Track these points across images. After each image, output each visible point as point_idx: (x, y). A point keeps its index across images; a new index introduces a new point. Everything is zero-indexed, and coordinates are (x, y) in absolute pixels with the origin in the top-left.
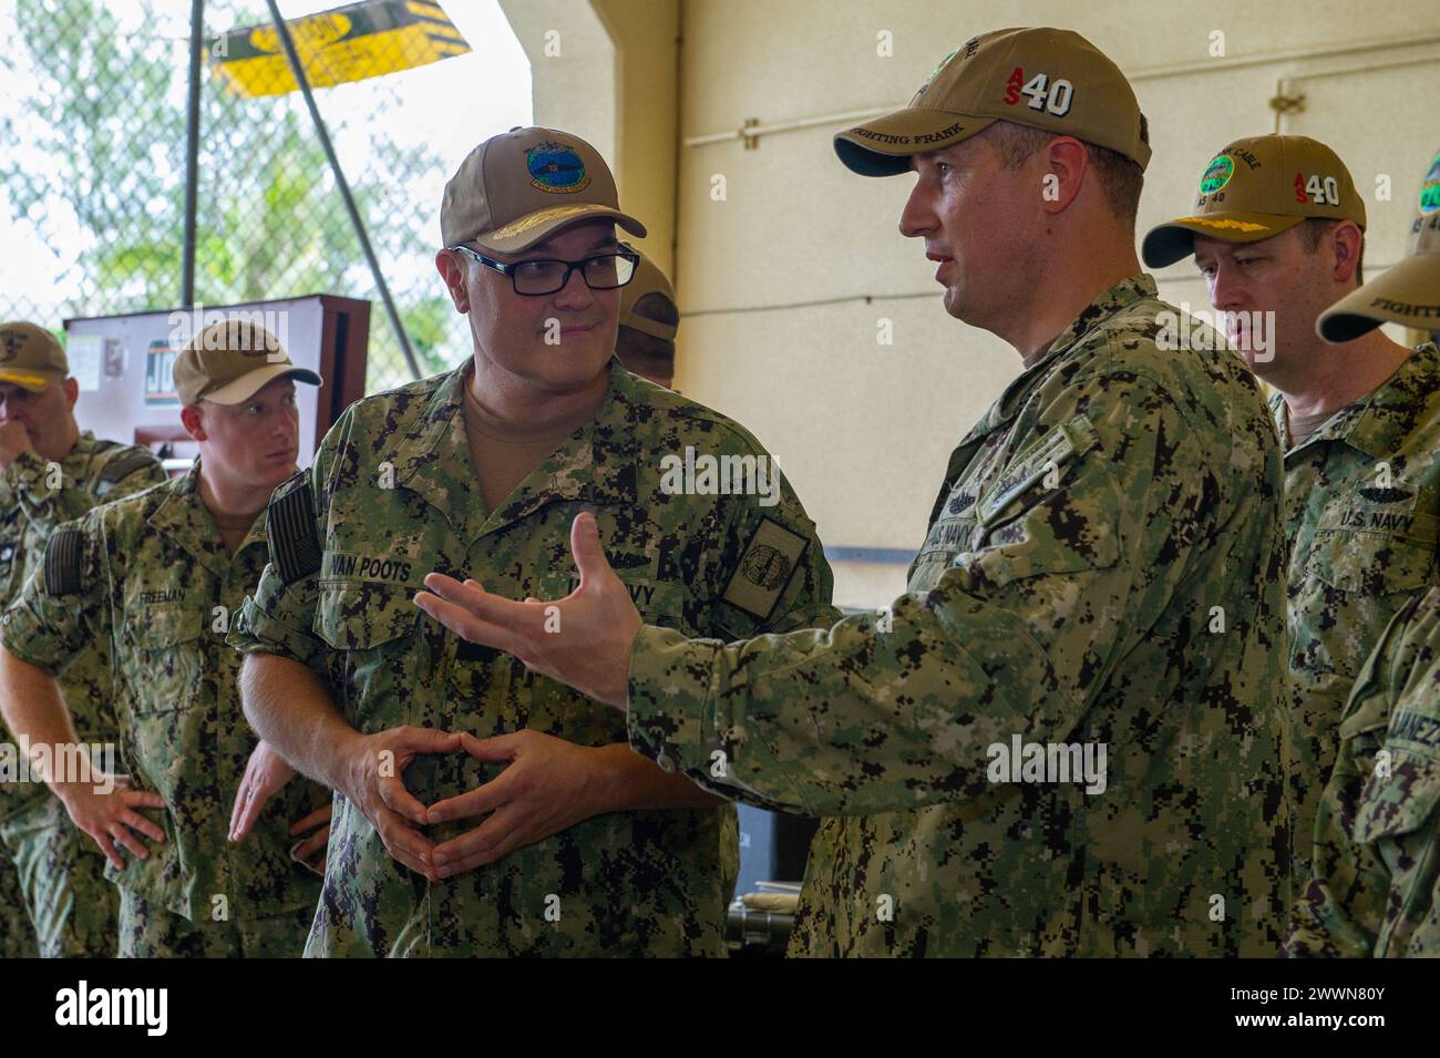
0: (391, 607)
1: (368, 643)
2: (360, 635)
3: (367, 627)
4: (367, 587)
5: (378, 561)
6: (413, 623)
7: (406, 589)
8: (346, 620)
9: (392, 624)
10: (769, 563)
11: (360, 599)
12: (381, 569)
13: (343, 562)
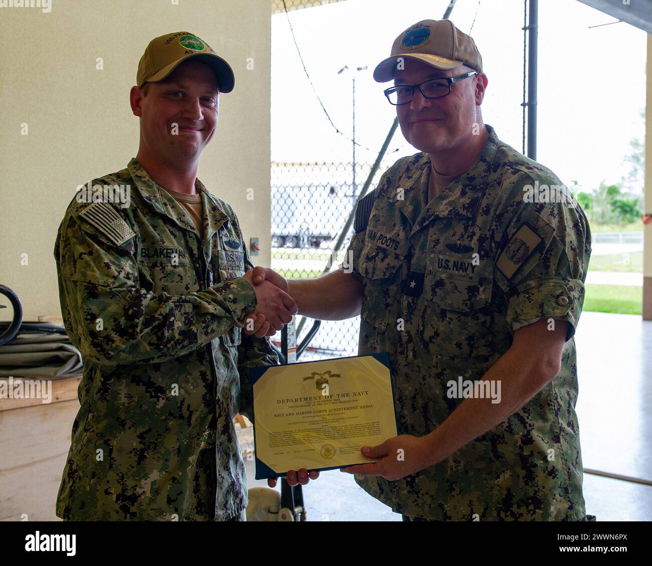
0: (387, 261)
1: (373, 276)
2: (370, 271)
3: (374, 269)
4: (379, 248)
5: (386, 237)
6: (394, 272)
7: (395, 254)
8: (366, 262)
9: (385, 270)
10: (519, 249)
11: (374, 254)
12: (386, 241)
13: (372, 234)
